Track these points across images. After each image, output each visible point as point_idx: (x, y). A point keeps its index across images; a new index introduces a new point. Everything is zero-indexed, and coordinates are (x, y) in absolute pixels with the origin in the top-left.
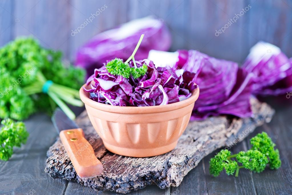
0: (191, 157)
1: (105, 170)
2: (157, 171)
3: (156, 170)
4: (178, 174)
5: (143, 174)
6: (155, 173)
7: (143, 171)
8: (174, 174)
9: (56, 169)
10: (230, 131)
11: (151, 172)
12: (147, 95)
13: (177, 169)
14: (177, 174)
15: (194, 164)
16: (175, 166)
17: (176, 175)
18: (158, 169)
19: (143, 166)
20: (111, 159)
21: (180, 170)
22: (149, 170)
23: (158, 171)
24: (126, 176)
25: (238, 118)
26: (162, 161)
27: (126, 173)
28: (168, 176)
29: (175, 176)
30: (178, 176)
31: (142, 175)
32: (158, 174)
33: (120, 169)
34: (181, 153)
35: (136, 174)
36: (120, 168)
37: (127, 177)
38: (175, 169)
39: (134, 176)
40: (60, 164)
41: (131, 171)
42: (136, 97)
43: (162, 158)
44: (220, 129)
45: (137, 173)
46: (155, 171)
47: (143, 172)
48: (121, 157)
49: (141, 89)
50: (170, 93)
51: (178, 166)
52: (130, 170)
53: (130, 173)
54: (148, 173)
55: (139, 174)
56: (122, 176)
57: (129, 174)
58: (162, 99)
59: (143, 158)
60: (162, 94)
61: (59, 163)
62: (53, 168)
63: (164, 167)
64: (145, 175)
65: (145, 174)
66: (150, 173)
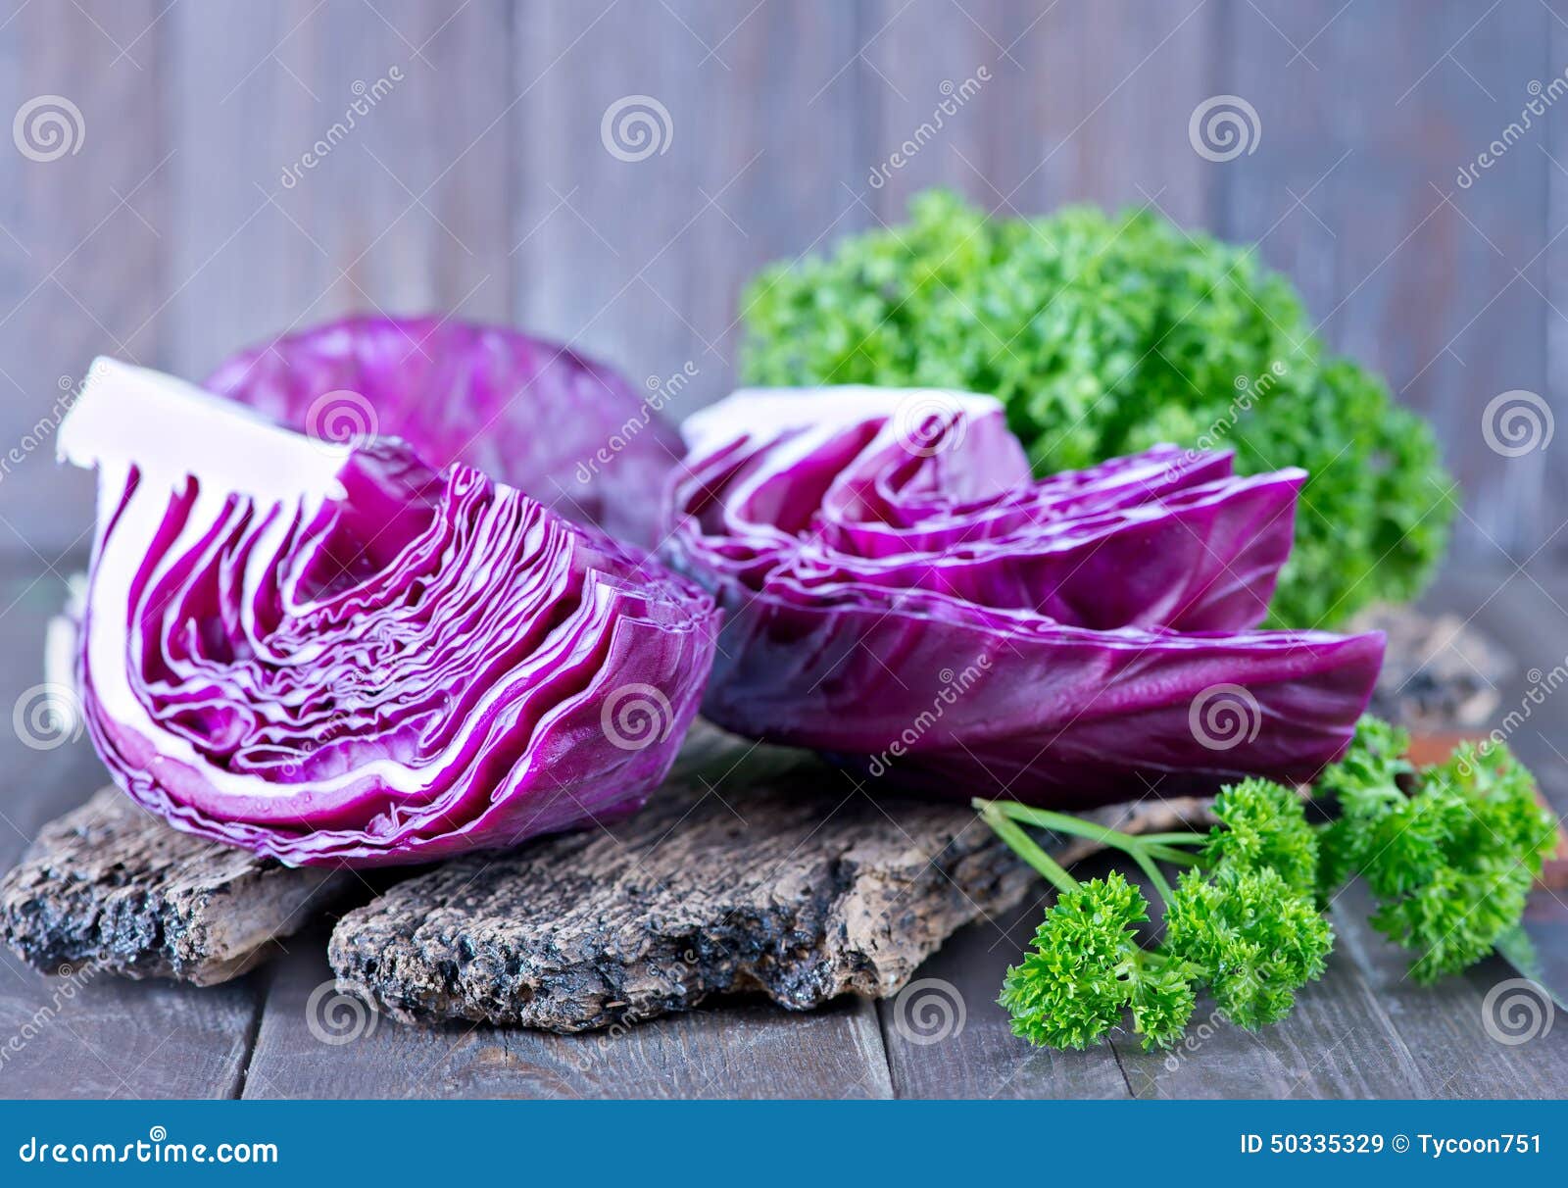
2: (766, 906)
3: (762, 904)
4: (893, 927)
5: (683, 921)
6: (755, 917)
7: (680, 906)
8: (869, 923)
11: (729, 915)
13: (887, 897)
14: (883, 922)
16: (877, 885)
17: (877, 928)
18: (775, 898)
19: (685, 886)
21: (904, 909)
22: (718, 904)
23: (775, 908)
24: (578, 930)
26: (802, 862)
27: (579, 917)
28: (832, 934)
29: (874, 933)
30: (889, 932)
31: (676, 924)
32: (772, 924)
33: (546, 902)
35: (639, 919)
36: (550, 895)
37: (583, 935)
38: (875, 898)
39: (628, 929)
41: (610, 907)
45: (648, 916)
46: (757, 904)
47: (685, 913)
51: (893, 887)
52: (608, 903)
53: (604, 918)
54: (712, 916)
55: (659, 924)
56: (554, 930)
57: (600, 923)
63: (806, 891)
64: (696, 930)
65: (697, 922)
66: (728, 923)
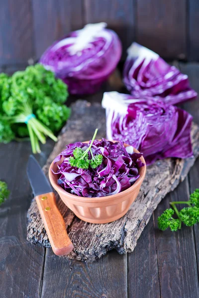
0: (142, 219)
1: (75, 242)
3: (115, 240)
4: (133, 241)
8: (130, 242)
9: (36, 239)
10: (174, 177)
11: (111, 242)
12: (103, 185)
13: (132, 235)
15: (145, 224)
18: (117, 238)
19: (104, 235)
20: (79, 227)
21: (134, 236)
22: (109, 240)
24: (91, 249)
25: (180, 159)
26: (119, 229)
27: (91, 245)
28: (125, 246)
29: (131, 244)
31: (104, 245)
32: (117, 242)
33: (86, 240)
34: (134, 216)
36: (86, 238)
38: (130, 236)
39: (98, 247)
40: (39, 234)
41: (95, 242)
42: (95, 186)
43: (119, 223)
44: (165, 176)
45: (100, 244)
47: (105, 242)
48: (86, 223)
49: (98, 179)
50: (122, 180)
52: (95, 240)
53: (95, 245)
54: (109, 243)
55: (102, 245)
56: (89, 250)
58: (116, 186)
59: (104, 224)
60: (115, 182)
61: (38, 232)
62: (33, 238)
63: (121, 235)
65: (107, 244)
